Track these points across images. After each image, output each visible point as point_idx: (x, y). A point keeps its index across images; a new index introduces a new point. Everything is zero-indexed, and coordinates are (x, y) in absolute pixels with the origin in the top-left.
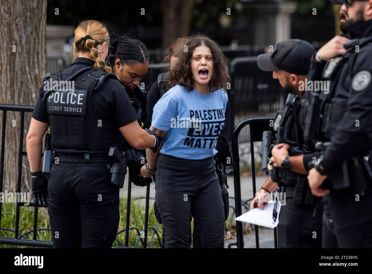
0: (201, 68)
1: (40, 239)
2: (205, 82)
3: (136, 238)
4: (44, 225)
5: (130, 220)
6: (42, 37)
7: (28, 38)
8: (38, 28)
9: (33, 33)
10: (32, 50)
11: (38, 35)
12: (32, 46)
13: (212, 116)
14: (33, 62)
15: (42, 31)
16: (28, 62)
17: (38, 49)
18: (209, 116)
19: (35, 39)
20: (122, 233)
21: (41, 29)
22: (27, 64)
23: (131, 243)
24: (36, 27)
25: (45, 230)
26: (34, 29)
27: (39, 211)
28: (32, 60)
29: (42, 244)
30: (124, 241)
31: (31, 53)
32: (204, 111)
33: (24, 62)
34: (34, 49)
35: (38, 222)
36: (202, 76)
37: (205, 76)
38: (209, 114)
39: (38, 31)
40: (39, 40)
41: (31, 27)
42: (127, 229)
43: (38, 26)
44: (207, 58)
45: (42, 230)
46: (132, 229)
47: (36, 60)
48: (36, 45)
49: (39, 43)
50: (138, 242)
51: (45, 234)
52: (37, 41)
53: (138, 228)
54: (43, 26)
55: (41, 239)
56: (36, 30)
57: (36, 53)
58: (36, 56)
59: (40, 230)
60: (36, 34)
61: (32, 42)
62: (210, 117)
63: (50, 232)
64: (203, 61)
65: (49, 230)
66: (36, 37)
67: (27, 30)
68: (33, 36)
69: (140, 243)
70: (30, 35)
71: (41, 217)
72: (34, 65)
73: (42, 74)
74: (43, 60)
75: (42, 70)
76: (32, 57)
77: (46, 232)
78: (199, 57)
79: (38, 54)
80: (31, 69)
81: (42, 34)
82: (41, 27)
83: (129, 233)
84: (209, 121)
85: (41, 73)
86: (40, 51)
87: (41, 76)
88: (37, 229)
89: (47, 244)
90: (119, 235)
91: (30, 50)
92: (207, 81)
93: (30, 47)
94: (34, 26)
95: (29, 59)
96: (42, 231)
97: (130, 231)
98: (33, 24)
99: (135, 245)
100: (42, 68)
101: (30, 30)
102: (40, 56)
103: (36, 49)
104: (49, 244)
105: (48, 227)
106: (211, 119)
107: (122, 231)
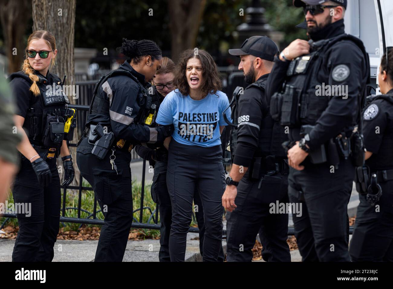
0: (192, 76)
1: (67, 216)
2: (195, 87)
3: (148, 217)
4: (71, 205)
5: (144, 203)
6: (70, 48)
7: (59, 49)
8: (67, 40)
9: (63, 44)
10: (62, 58)
11: (67, 46)
12: (62, 55)
13: (201, 119)
14: (63, 69)
15: (71, 43)
16: (59, 68)
17: (67, 58)
18: (198, 118)
19: (65, 50)
20: (137, 212)
21: (70, 41)
22: (57, 70)
23: (144, 220)
24: (66, 39)
25: (72, 209)
26: (64, 41)
27: (67, 194)
28: (62, 67)
29: (70, 220)
30: (139, 219)
31: (61, 61)
32: (194, 114)
33: (55, 69)
34: (64, 58)
35: (66, 203)
36: (193, 82)
37: (196, 82)
38: (199, 117)
39: (67, 43)
40: (68, 50)
41: (61, 40)
42: (142, 209)
43: (67, 38)
44: (197, 68)
45: (70, 208)
46: (146, 208)
47: (65, 67)
48: (66, 55)
49: (68, 53)
50: (151, 219)
51: (72, 213)
52: (66, 51)
53: (150, 207)
54: (71, 38)
55: (69, 216)
56: (66, 41)
57: (65, 61)
58: (65, 64)
59: (67, 209)
60: (65, 45)
61: (62, 52)
62: (199, 120)
63: (77, 210)
64: (193, 71)
65: (75, 209)
66: (65, 48)
67: (58, 42)
68: (63, 47)
69: (152, 221)
70: (61, 46)
71: (69, 199)
72: (64, 71)
73: (71, 79)
74: (71, 67)
75: (70, 75)
76: (62, 64)
77: (73, 210)
78: (191, 68)
79: (67, 62)
80: (61, 74)
81: (71, 45)
82: (70, 39)
83: (143, 212)
84: (197, 122)
85: (69, 78)
86: (69, 59)
87: (69, 81)
88: (66, 208)
89: (74, 220)
90: (135, 213)
91: (60, 59)
92: (197, 86)
93: (60, 56)
94: (64, 38)
95: (60, 66)
96: (69, 210)
97: (143, 210)
98: (63, 36)
99: (148, 222)
100: (70, 74)
101: (60, 41)
102: (69, 64)
103: (66, 58)
104: (75, 220)
105: (75, 206)
106: (200, 121)
107: (137, 210)
